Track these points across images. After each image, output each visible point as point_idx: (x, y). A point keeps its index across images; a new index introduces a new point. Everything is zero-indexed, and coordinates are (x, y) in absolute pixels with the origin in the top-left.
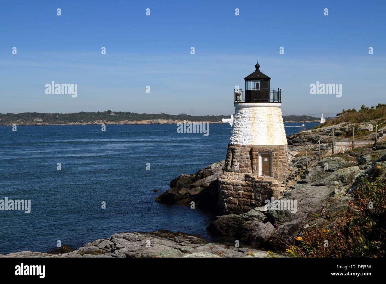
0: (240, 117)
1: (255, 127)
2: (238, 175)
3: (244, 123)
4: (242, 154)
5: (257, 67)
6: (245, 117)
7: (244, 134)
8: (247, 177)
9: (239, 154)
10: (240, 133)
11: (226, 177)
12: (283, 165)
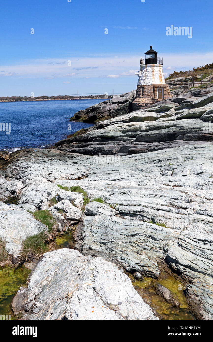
0: (146, 71)
1: (154, 76)
2: (147, 99)
3: (148, 74)
4: (148, 89)
5: (151, 47)
6: (149, 71)
7: (149, 80)
8: (152, 99)
9: (147, 89)
10: (146, 79)
11: (140, 101)
12: (168, 94)
